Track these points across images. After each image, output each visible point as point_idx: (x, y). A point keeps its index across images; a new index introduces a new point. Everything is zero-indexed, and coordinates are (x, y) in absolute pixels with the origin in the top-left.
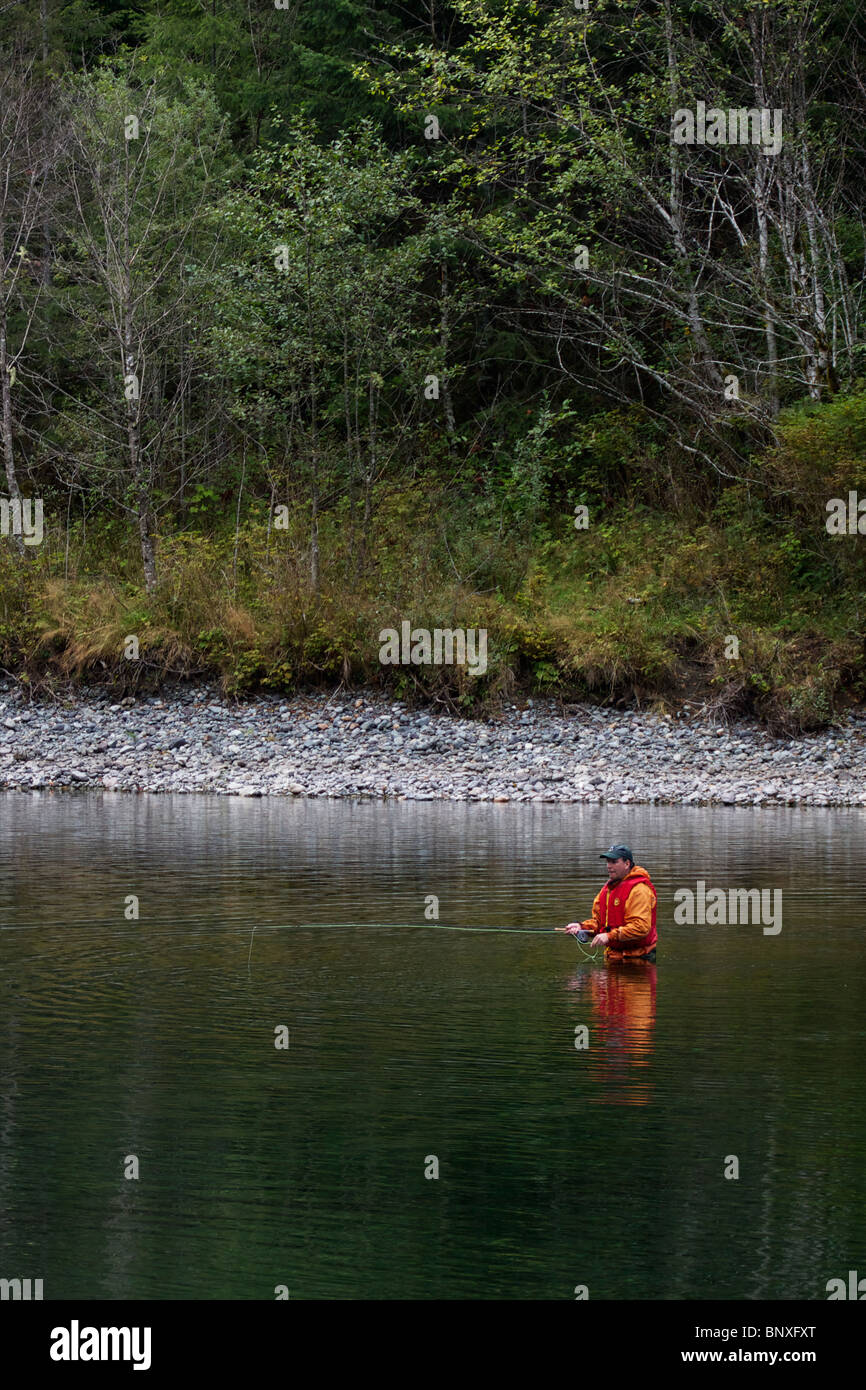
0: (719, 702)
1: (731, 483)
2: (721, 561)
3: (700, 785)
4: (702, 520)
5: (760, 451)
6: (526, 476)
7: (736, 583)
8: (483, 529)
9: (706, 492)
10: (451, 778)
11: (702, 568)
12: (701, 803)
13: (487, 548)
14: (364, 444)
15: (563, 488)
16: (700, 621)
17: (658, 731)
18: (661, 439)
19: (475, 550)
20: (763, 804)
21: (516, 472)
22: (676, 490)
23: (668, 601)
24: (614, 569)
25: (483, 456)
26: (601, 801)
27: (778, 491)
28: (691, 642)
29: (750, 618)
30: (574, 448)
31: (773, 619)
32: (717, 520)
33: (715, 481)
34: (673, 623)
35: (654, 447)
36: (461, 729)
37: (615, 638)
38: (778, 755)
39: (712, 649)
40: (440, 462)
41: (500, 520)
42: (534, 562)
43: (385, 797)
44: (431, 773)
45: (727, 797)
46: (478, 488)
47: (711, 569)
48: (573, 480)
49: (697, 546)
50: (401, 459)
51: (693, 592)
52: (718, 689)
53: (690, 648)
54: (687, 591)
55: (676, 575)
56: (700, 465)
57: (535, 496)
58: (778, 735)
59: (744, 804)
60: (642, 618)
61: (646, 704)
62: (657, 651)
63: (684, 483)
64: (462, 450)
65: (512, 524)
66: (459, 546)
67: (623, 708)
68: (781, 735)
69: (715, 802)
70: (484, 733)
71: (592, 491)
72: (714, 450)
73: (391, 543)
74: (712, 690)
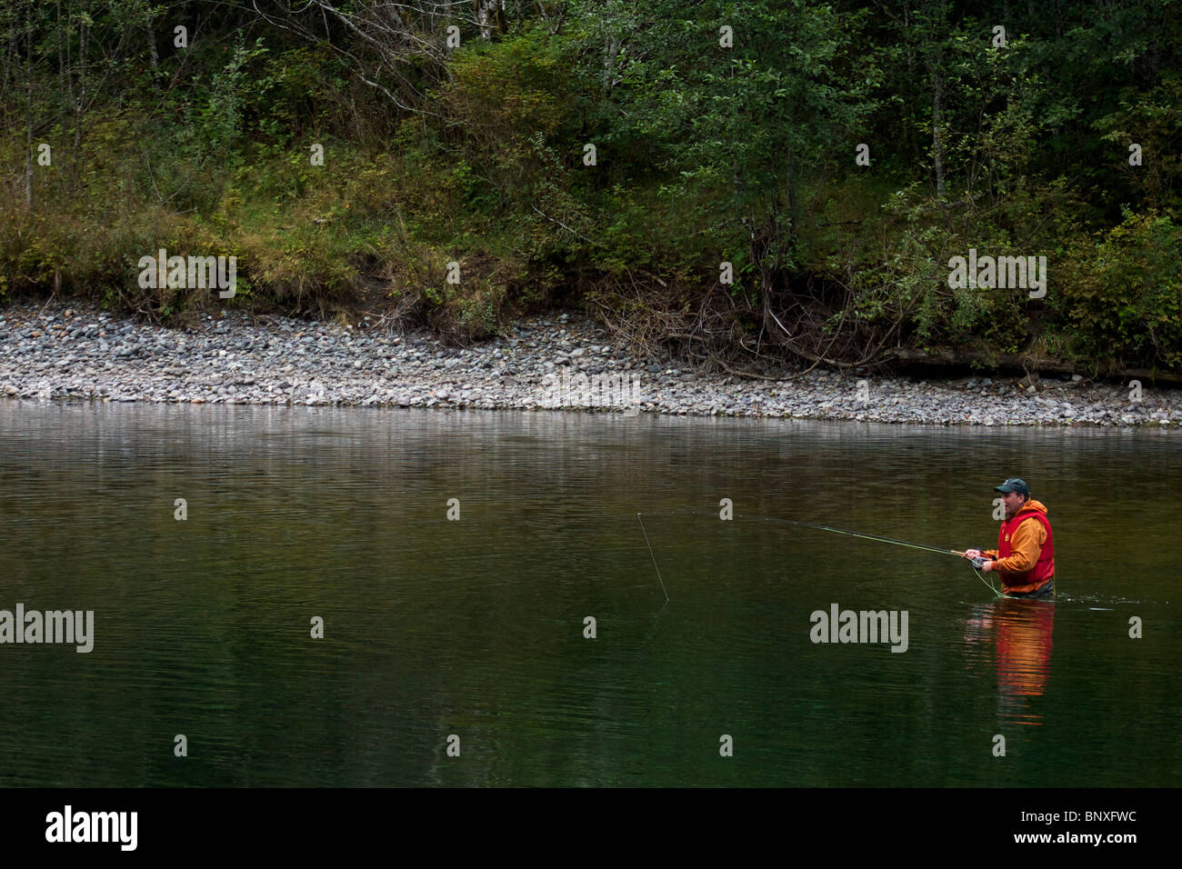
0: (396, 315)
1: (408, 114)
2: (399, 185)
3: (379, 389)
4: (381, 148)
5: (435, 86)
6: (223, 107)
7: (413, 206)
8: (183, 155)
9: (385, 122)
10: (152, 381)
11: (381, 191)
12: (379, 405)
13: (187, 172)
14: (75, 77)
15: (256, 118)
16: (382, 240)
17: (340, 340)
18: (345, 74)
19: (175, 174)
20: (436, 406)
21: (213, 104)
22: (359, 121)
23: (351, 221)
24: (302, 192)
25: (183, 88)
26: (288, 403)
27: (451, 123)
28: (372, 259)
29: (426, 238)
30: (266, 82)
31: (445, 239)
32: (395, 148)
33: (394, 112)
34: (354, 242)
35: (339, 81)
36: (162, 338)
37: (302, 255)
38: (450, 362)
39: (390, 265)
40: (145, 94)
41: (198, 147)
42: (229, 185)
43: (92, 398)
44: (133, 377)
45: (403, 400)
46: (179, 118)
47: (390, 193)
48: (265, 111)
49: (377, 171)
50: (110, 90)
51: (373, 213)
52: (395, 302)
53: (370, 264)
54: (368, 212)
55: (358, 198)
56: (380, 98)
57: (230, 127)
58: (449, 344)
59: (417, 406)
60: (326, 237)
61: (330, 315)
62: (340, 267)
63: (366, 115)
64: (164, 83)
65: (210, 150)
66: (161, 170)
67: (308, 319)
68: (453, 344)
69: (392, 405)
70: (182, 340)
71: (282, 121)
72: (394, 85)
73: (99, 167)
74: (389, 303)
